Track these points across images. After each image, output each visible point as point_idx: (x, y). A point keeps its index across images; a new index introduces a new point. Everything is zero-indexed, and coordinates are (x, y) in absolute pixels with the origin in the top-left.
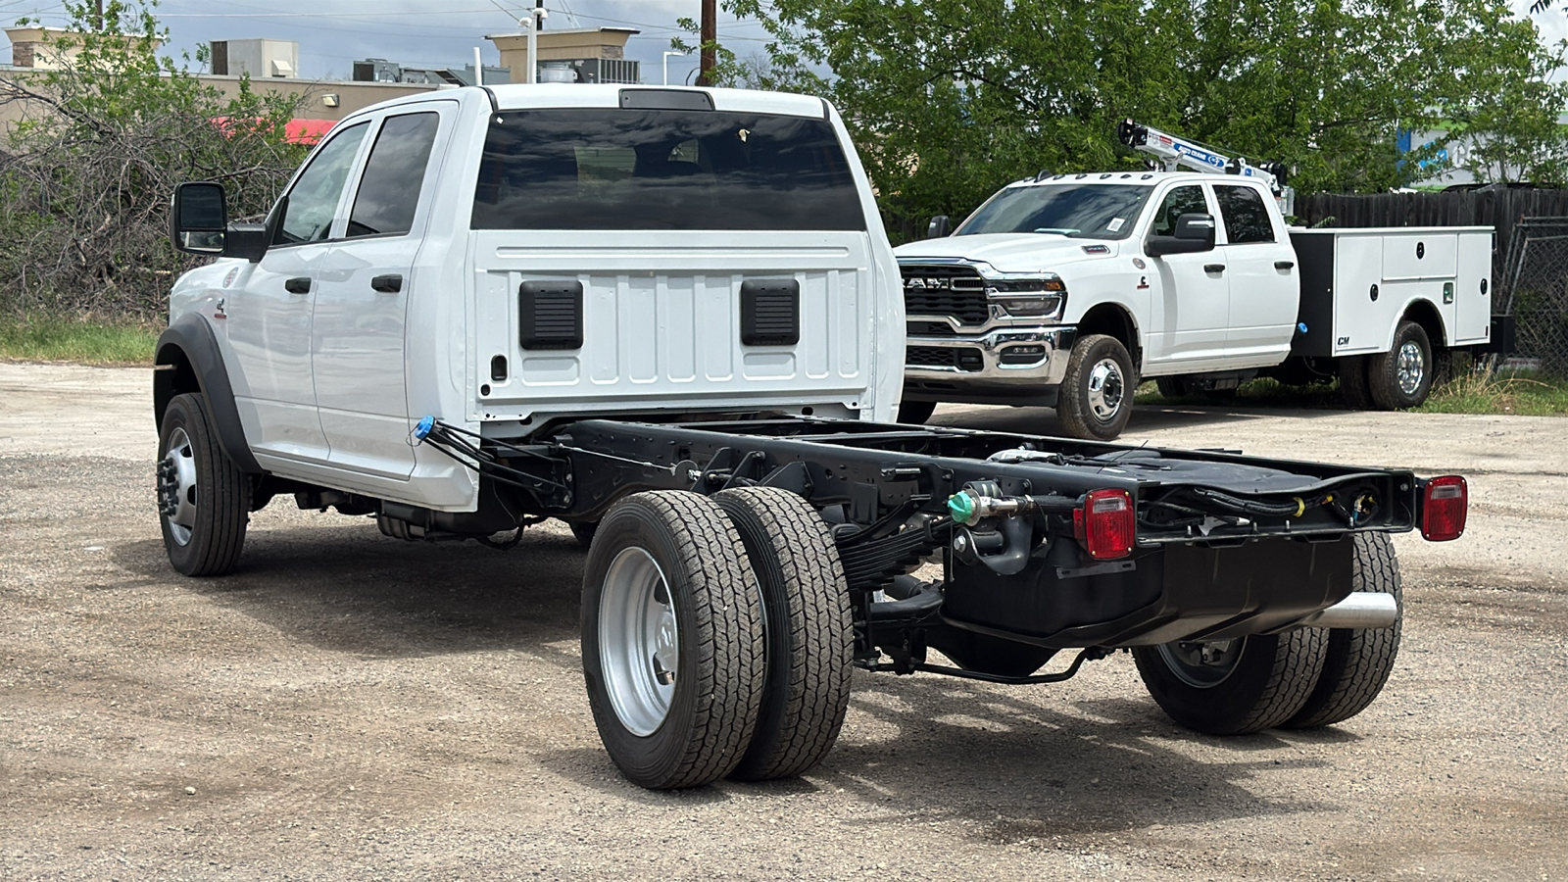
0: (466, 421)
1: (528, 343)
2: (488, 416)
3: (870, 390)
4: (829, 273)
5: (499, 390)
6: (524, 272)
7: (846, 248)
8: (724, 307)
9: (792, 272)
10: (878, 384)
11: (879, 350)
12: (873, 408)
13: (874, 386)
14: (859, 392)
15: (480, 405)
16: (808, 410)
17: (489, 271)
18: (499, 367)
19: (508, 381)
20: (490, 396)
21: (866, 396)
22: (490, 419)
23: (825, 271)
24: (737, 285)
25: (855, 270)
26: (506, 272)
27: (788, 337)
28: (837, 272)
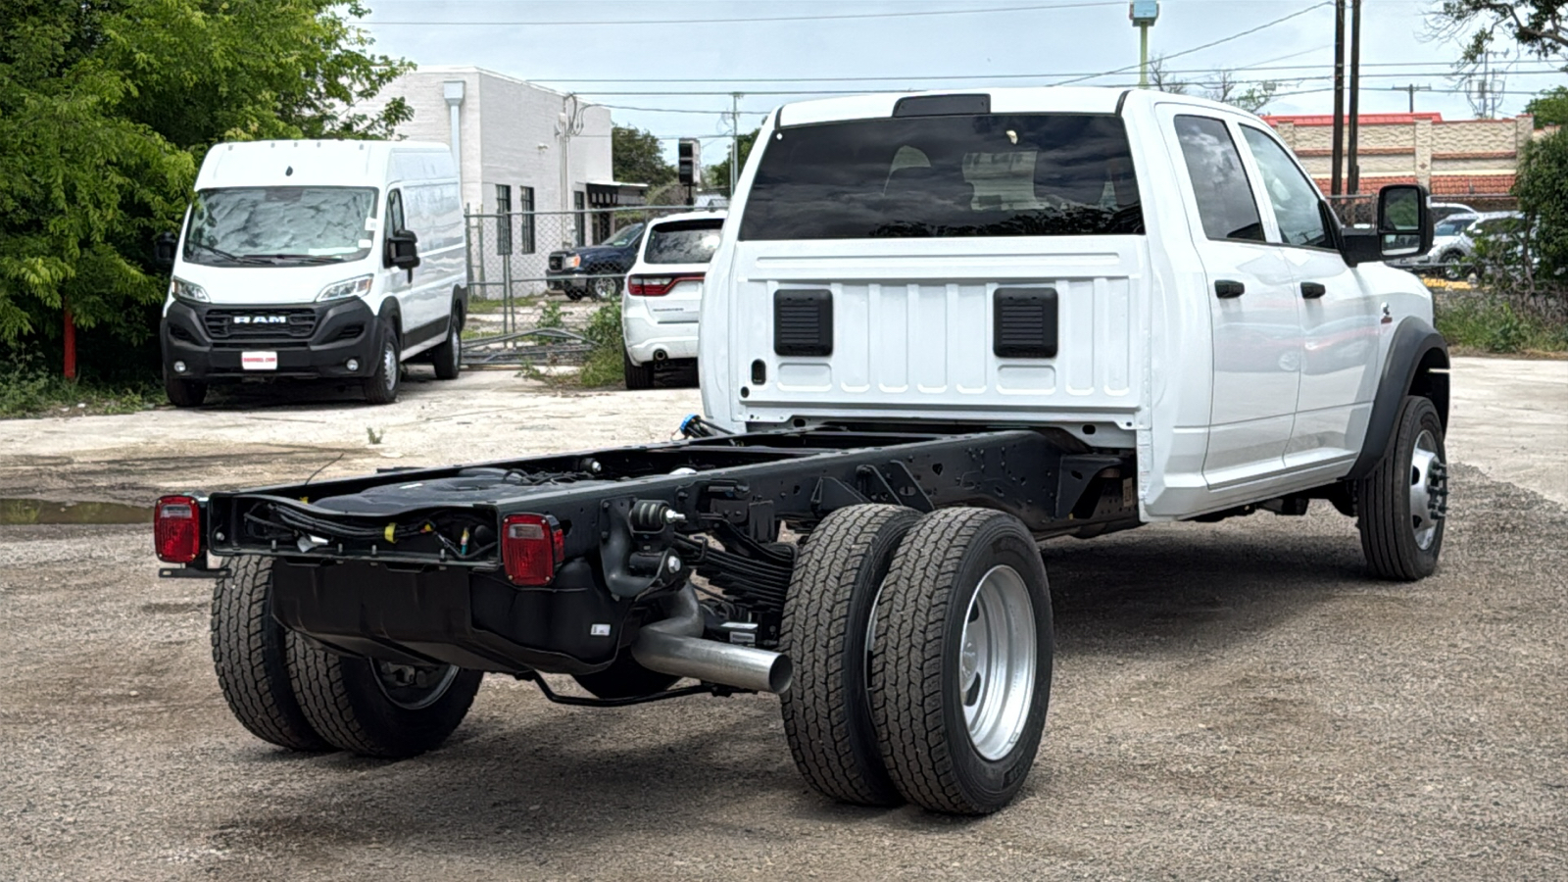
0: (733, 420)
1: (782, 349)
2: (752, 417)
3: (1145, 409)
4: (1096, 281)
5: (757, 393)
6: (781, 281)
7: (1115, 254)
8: (978, 316)
9: (1053, 280)
10: (1154, 403)
11: (1154, 367)
12: (1151, 429)
13: (1149, 405)
14: (1132, 411)
15: (744, 407)
16: (1089, 428)
17: (751, 281)
18: (758, 371)
19: (767, 384)
20: (750, 398)
21: (1139, 415)
22: (754, 420)
23: (1091, 279)
24: (990, 290)
25: (1126, 278)
26: (764, 281)
27: (1046, 348)
28: (1105, 280)
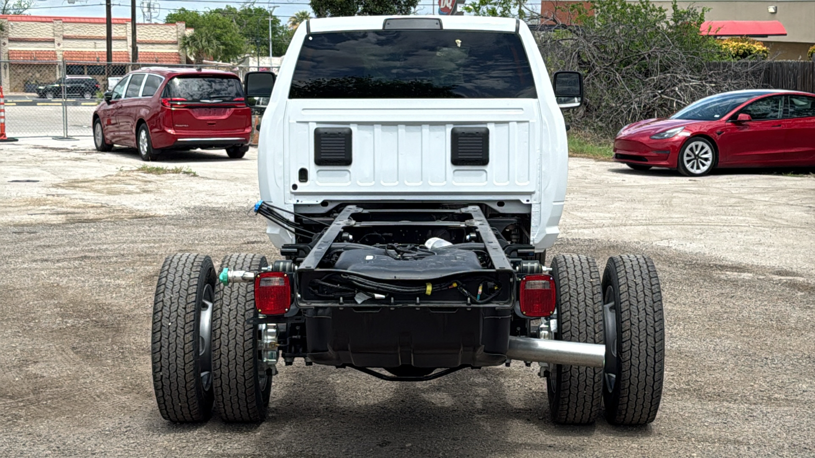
0: (285, 203)
1: (319, 162)
2: (298, 201)
3: (537, 193)
4: (510, 123)
5: (302, 187)
6: (318, 123)
7: (522, 109)
8: (442, 143)
9: (486, 123)
10: (543, 189)
11: (543, 169)
12: (540, 203)
13: (540, 190)
14: (530, 194)
15: (293, 195)
16: (501, 203)
17: (298, 122)
18: (303, 175)
19: (308, 182)
20: (297, 191)
21: (534, 196)
22: (299, 203)
23: (507, 122)
24: (449, 129)
25: (528, 122)
26: (307, 122)
27: (483, 161)
28: (515, 123)
